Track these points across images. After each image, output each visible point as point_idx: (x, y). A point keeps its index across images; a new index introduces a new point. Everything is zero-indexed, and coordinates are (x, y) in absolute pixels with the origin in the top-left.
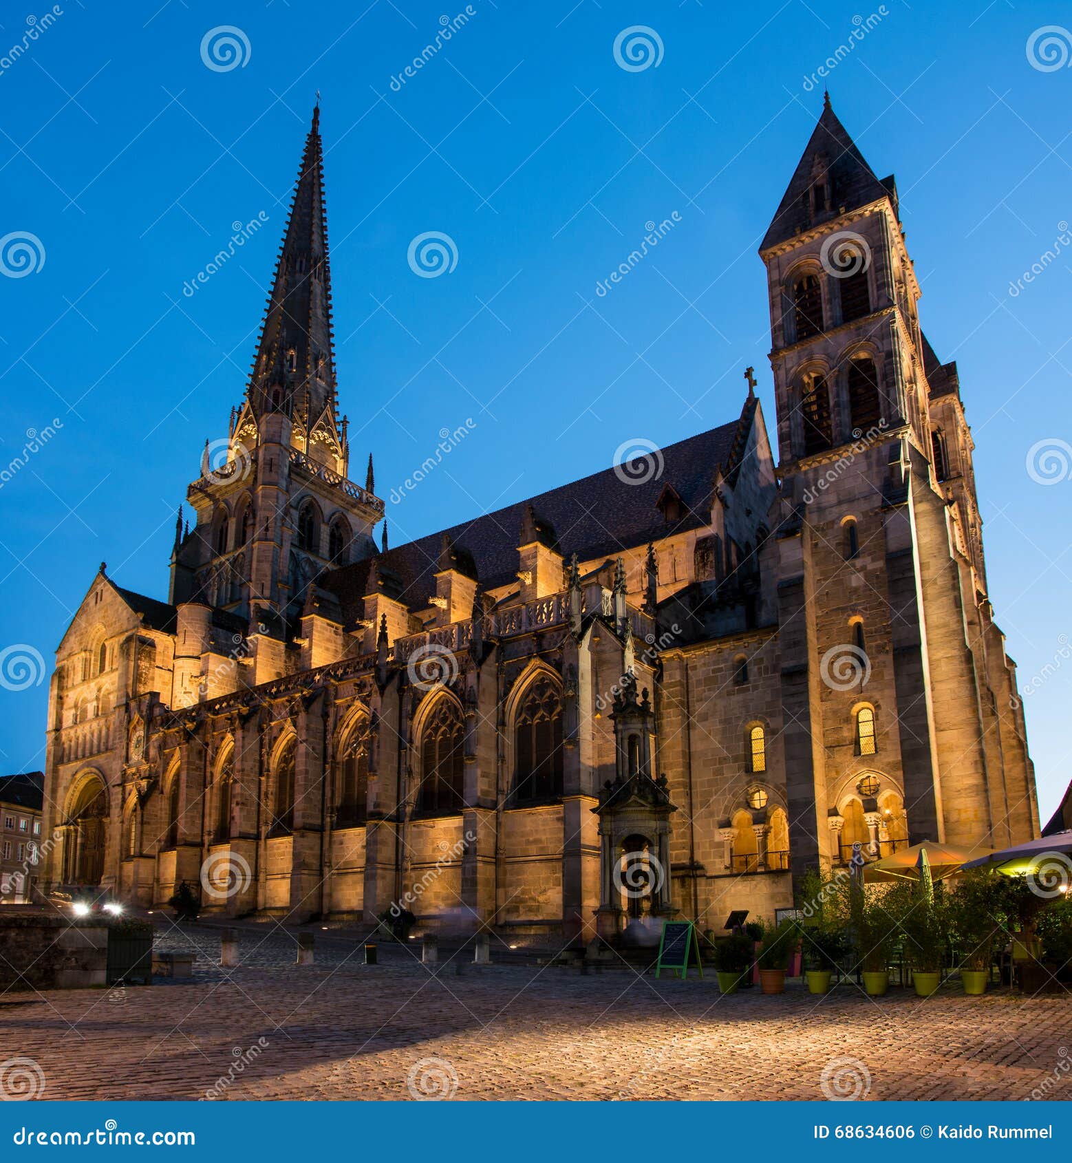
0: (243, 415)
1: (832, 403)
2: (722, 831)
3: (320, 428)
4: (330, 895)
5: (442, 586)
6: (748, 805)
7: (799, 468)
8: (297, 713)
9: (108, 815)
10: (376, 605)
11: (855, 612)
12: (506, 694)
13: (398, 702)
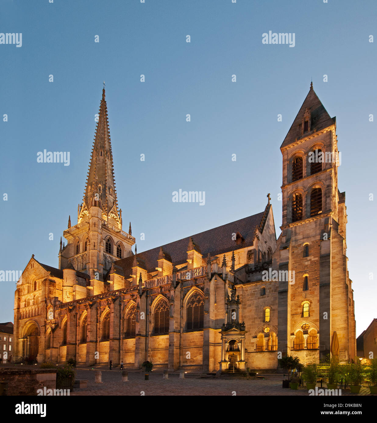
0: (83, 207)
1: (303, 204)
2: (254, 339)
3: (112, 213)
4: (123, 359)
5: (160, 264)
6: (263, 332)
7: (289, 226)
8: (110, 304)
9: (40, 335)
10: (137, 270)
11: (305, 272)
12: (184, 298)
13: (146, 300)
